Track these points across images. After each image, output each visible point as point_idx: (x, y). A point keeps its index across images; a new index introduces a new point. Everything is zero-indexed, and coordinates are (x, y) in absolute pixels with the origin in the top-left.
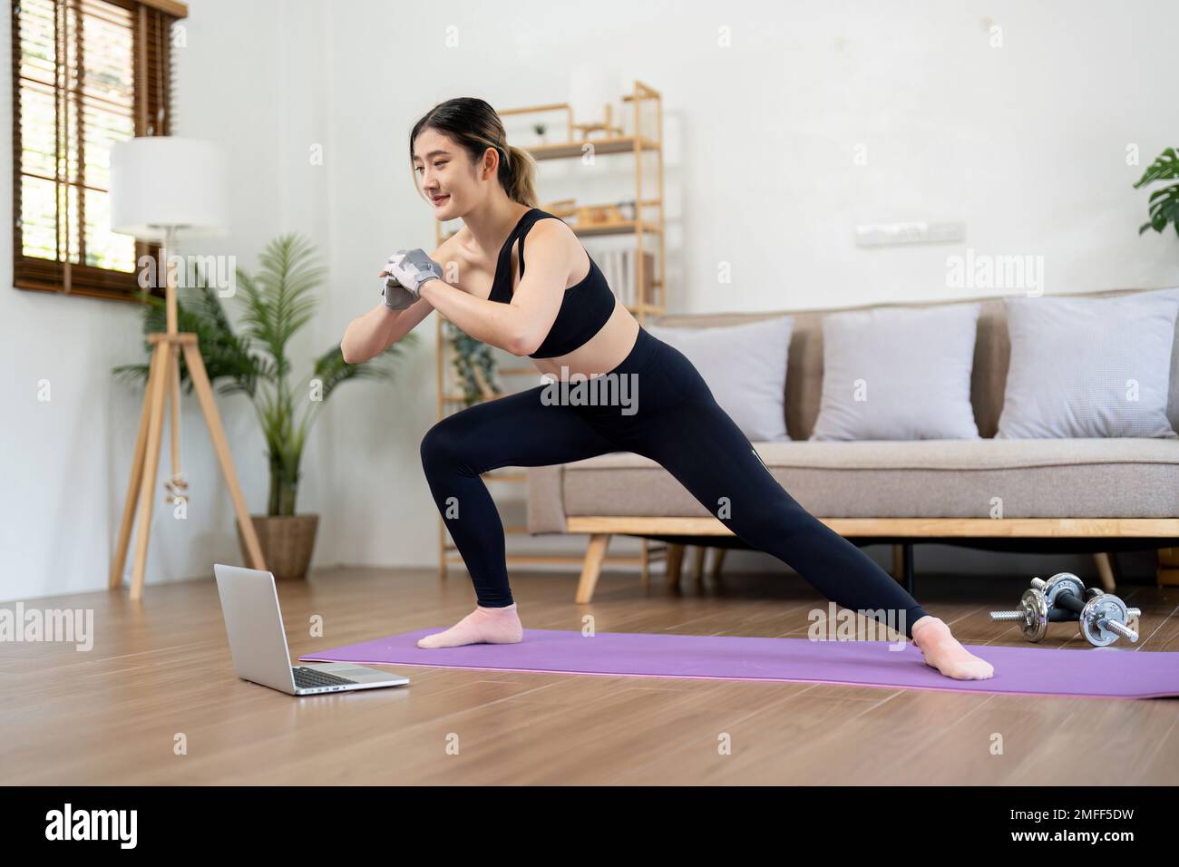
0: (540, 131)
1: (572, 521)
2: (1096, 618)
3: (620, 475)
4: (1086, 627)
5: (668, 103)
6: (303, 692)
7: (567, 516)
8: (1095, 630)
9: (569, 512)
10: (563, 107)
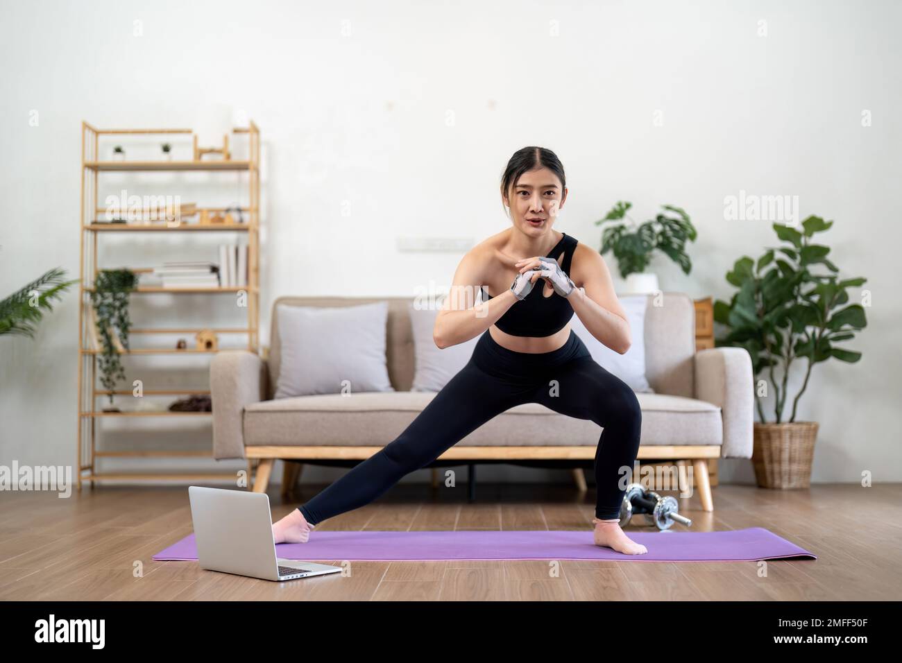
0: (166, 149)
1: (249, 449)
2: (663, 513)
3: (290, 416)
4: (657, 518)
5: (264, 136)
6: (282, 578)
7: (246, 446)
8: (663, 519)
9: (247, 443)
10: (189, 132)
